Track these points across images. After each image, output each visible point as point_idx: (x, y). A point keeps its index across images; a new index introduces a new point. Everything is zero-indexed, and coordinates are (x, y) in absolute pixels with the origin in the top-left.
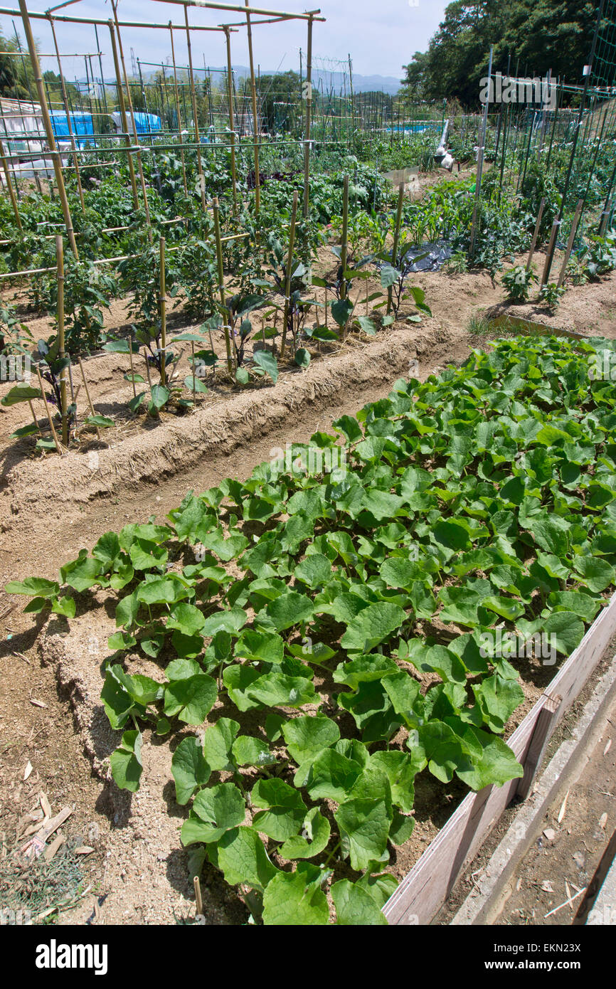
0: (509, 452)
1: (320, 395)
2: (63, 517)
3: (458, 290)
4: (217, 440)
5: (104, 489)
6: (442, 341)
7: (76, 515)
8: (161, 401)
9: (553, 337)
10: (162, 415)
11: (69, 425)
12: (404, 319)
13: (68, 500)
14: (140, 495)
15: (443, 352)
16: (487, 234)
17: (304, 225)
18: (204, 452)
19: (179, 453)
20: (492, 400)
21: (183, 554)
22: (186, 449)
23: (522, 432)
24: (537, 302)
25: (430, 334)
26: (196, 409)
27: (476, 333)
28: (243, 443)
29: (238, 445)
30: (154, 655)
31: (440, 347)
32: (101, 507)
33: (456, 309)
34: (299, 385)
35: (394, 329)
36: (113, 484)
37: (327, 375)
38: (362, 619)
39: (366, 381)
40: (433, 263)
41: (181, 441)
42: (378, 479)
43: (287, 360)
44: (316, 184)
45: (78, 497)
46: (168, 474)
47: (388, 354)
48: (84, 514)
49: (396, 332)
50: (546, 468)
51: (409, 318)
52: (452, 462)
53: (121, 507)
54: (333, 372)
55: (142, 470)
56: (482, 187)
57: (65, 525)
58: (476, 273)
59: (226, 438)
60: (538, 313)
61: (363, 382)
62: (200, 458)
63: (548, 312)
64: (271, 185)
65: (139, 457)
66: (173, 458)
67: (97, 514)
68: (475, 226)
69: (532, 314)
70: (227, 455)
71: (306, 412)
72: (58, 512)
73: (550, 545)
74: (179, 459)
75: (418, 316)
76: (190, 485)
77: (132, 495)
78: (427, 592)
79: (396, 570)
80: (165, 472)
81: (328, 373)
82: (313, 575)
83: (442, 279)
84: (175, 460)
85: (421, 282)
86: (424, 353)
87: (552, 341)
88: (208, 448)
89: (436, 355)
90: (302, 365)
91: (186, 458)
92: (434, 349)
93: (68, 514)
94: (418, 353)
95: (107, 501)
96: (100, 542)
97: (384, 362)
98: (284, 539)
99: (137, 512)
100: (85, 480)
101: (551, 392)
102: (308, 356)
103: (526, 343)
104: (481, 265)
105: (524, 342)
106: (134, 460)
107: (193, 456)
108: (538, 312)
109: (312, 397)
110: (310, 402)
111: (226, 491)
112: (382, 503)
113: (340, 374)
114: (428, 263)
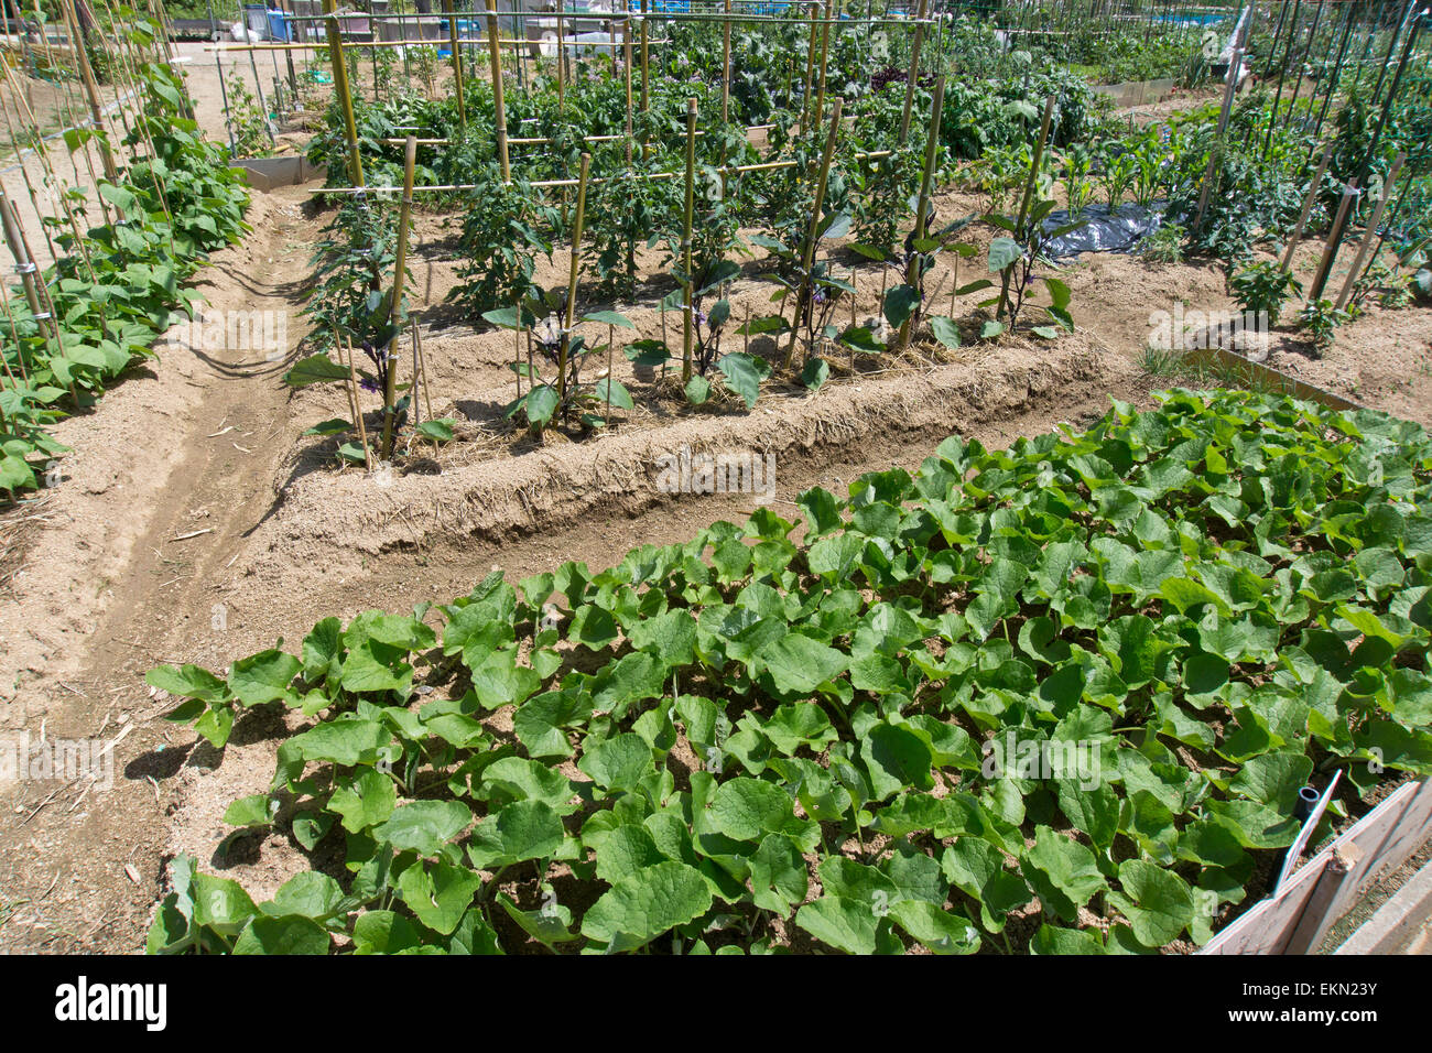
0: (1092, 609)
1: (825, 441)
2: (332, 571)
3: (1155, 292)
4: (618, 489)
5: (407, 539)
6: (1086, 377)
7: (354, 570)
8: (542, 412)
9: (1289, 399)
10: (547, 435)
11: (396, 428)
12: (1026, 331)
13: (347, 546)
14: (467, 557)
15: (1082, 397)
16: (1233, 200)
17: (895, 156)
18: (591, 506)
19: (546, 502)
20: (1109, 502)
21: (455, 675)
22: (560, 495)
23: (1136, 574)
24: (1295, 329)
25: (1063, 362)
26: (606, 433)
27: (1154, 371)
28: (664, 500)
29: (654, 504)
30: (309, 846)
31: (1077, 388)
32: (399, 565)
33: (1141, 324)
34: (789, 418)
35: (1001, 345)
36: (426, 533)
37: (847, 408)
38: (637, 885)
39: (918, 428)
40: (1132, 240)
41: (556, 481)
42: (825, 613)
43: (792, 374)
44: (969, 93)
45: (363, 544)
46: (520, 532)
47: (971, 386)
48: (367, 572)
49: (1000, 352)
50: (1145, 657)
51: (1036, 329)
52: (978, 606)
53: (432, 571)
54: (860, 406)
55: (478, 518)
56: (1233, 118)
57: (331, 584)
58: (1198, 264)
59: (634, 488)
60: (1289, 350)
61: (912, 429)
62: (582, 514)
63: (1311, 351)
64: (894, 90)
65: (477, 497)
66: (534, 508)
67: (387, 574)
68: (1210, 184)
69: (1277, 349)
70: (632, 516)
71: (793, 465)
72: (326, 562)
73: (1088, 820)
74: (544, 511)
75: (1052, 329)
76: (554, 554)
77: (454, 555)
78: (798, 859)
79: (748, 802)
80: (516, 528)
81: (850, 405)
82: (616, 769)
83: (1130, 268)
84: (536, 512)
85: (1093, 270)
86: (1043, 394)
87: (1286, 407)
88: (599, 500)
89: (1067, 401)
90: (811, 386)
91: (558, 510)
92: (1066, 389)
93: (341, 568)
94: (1031, 393)
95: (410, 558)
96: (317, 630)
97: (962, 401)
98: (609, 690)
99: (453, 585)
100: (382, 518)
101: (1238, 503)
102: (824, 371)
103: (1228, 404)
104: (1214, 253)
105: (1225, 400)
106: (470, 500)
107: (570, 509)
108: (1289, 347)
109: (809, 443)
110: (803, 450)
111: (561, 584)
112: (807, 661)
113: (870, 411)
114: (1123, 238)
